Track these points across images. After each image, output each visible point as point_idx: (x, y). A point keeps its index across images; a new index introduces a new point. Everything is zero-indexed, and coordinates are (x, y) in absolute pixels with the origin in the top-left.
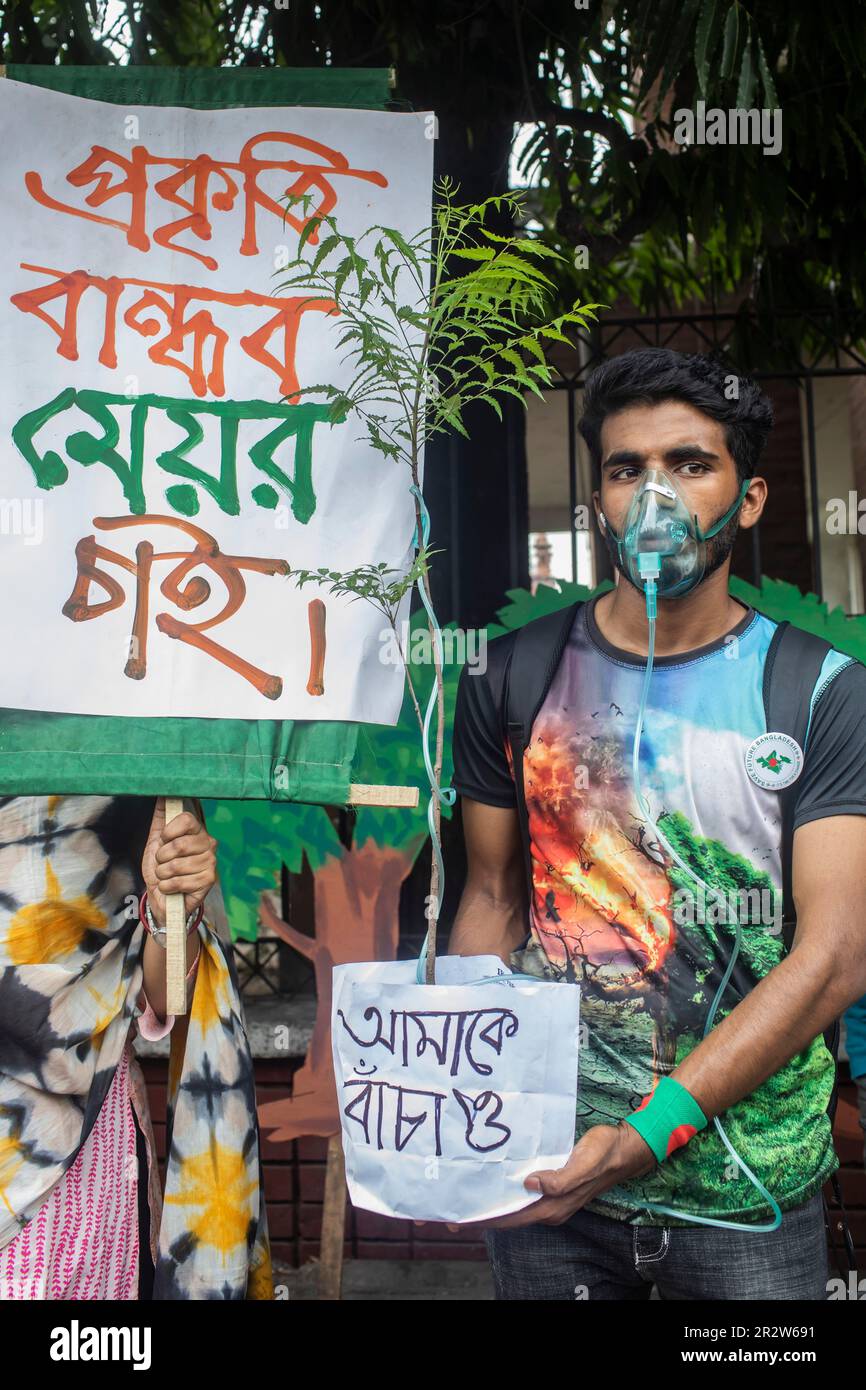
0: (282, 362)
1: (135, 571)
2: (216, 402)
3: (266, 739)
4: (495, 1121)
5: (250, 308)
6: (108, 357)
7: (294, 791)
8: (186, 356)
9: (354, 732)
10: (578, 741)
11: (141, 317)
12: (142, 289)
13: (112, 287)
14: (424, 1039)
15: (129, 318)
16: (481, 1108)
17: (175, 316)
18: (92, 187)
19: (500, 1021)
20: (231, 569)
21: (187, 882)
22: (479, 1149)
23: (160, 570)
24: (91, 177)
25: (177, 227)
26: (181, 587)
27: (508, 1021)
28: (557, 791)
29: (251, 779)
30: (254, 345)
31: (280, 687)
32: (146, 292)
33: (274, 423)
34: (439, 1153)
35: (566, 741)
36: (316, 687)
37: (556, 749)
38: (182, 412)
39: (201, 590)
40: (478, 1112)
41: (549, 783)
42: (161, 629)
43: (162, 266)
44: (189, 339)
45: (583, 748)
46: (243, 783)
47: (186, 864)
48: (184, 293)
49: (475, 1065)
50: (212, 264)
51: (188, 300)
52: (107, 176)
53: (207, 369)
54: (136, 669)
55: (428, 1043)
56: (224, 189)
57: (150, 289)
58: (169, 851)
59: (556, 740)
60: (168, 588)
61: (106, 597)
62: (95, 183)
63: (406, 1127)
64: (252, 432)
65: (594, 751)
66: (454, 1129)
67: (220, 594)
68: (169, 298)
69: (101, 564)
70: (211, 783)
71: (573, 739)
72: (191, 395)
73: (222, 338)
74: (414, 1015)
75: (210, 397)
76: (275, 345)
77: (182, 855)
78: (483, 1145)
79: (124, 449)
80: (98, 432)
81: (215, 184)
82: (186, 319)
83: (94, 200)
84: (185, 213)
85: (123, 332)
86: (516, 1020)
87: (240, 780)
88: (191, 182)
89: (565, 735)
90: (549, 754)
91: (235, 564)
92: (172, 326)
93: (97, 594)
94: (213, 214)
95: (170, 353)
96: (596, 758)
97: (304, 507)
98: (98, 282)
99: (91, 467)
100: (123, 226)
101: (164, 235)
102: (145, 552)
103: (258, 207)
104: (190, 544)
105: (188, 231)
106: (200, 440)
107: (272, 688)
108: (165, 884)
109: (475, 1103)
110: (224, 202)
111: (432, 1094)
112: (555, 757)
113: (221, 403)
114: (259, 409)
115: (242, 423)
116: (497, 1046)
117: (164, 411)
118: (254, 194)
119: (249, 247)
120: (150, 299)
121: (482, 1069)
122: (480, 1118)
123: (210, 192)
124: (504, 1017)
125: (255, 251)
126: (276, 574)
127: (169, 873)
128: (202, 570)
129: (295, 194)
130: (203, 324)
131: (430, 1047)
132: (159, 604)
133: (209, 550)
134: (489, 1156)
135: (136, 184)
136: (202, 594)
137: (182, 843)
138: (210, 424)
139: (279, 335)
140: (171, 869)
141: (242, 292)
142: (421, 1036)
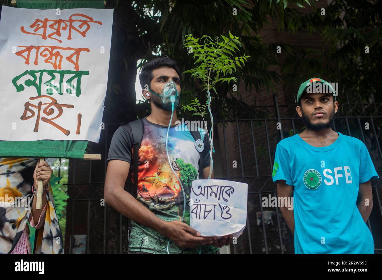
0: (75, 62)
1: (38, 108)
2: (59, 71)
3: (65, 144)
4: (228, 212)
5: (69, 51)
6: (36, 63)
7: (71, 155)
8: (53, 61)
9: (87, 143)
10: (154, 144)
11: (43, 54)
12: (44, 47)
13: (38, 48)
14: (212, 192)
15: (41, 54)
16: (225, 209)
17: (51, 53)
18: (35, 28)
19: (230, 189)
20: (60, 107)
21: (43, 177)
22: (224, 218)
23: (43, 107)
24: (35, 26)
25: (53, 34)
26: (47, 111)
27: (232, 190)
28: (151, 156)
29: (60, 153)
30: (69, 59)
31: (69, 133)
32: (45, 48)
33: (73, 75)
34: (214, 219)
35: (151, 144)
36: (78, 132)
37: (149, 146)
38: (51, 73)
39: (52, 111)
40: (224, 210)
41: (149, 154)
42: (42, 120)
43: (49, 42)
44: (54, 57)
45: (156, 145)
46: (58, 154)
47: (43, 172)
48: (53, 48)
49: (224, 199)
50: (60, 42)
51: (54, 49)
52: (39, 25)
53: (58, 63)
54: (36, 130)
55: (213, 193)
56: (64, 26)
57: (46, 47)
58: (40, 169)
59: (149, 144)
60: (45, 111)
61: (31, 114)
62: (36, 26)
63: (206, 213)
64: (67, 77)
65: (158, 146)
66: (218, 213)
67: (57, 112)
68: (50, 49)
69: (30, 107)
70: (51, 154)
71: (153, 144)
72: (54, 69)
73: (62, 57)
74: (210, 187)
75: (58, 70)
76: (74, 58)
77: (43, 170)
78: (225, 218)
79: (37, 82)
80: (32, 79)
81: (63, 25)
82: (53, 53)
83: (35, 31)
84: (55, 31)
85: (40, 57)
86: (234, 189)
87: (58, 153)
88: (57, 24)
89: (151, 143)
90: (147, 148)
91: (61, 105)
92: (50, 55)
93: (29, 114)
94: (62, 31)
95: (49, 60)
96: (160, 147)
97: (79, 93)
98: (35, 47)
99: (30, 87)
100: (41, 35)
101: (50, 36)
102: (40, 104)
103: (72, 29)
104: (50, 101)
105: (56, 35)
106: (55, 79)
107: (67, 133)
108: (38, 177)
109: (223, 208)
110: (64, 29)
111: (213, 205)
112: (149, 148)
113: (61, 71)
114: (69, 72)
115: (65, 75)
116: (229, 195)
117: (47, 73)
118: (71, 27)
119: (69, 38)
120: (46, 49)
121: (225, 200)
122: (225, 211)
123: (61, 27)
124: (231, 188)
125: (71, 39)
126: (70, 108)
127: (39, 174)
128: (53, 107)
129: (81, 26)
130: (58, 54)
131: (213, 194)
132: (42, 115)
133: (55, 103)
134: (227, 220)
135: (45, 26)
136: (52, 112)
137: (43, 167)
138: (57, 76)
139: (75, 56)
140: (40, 173)
141: (67, 47)
142: (211, 191)
